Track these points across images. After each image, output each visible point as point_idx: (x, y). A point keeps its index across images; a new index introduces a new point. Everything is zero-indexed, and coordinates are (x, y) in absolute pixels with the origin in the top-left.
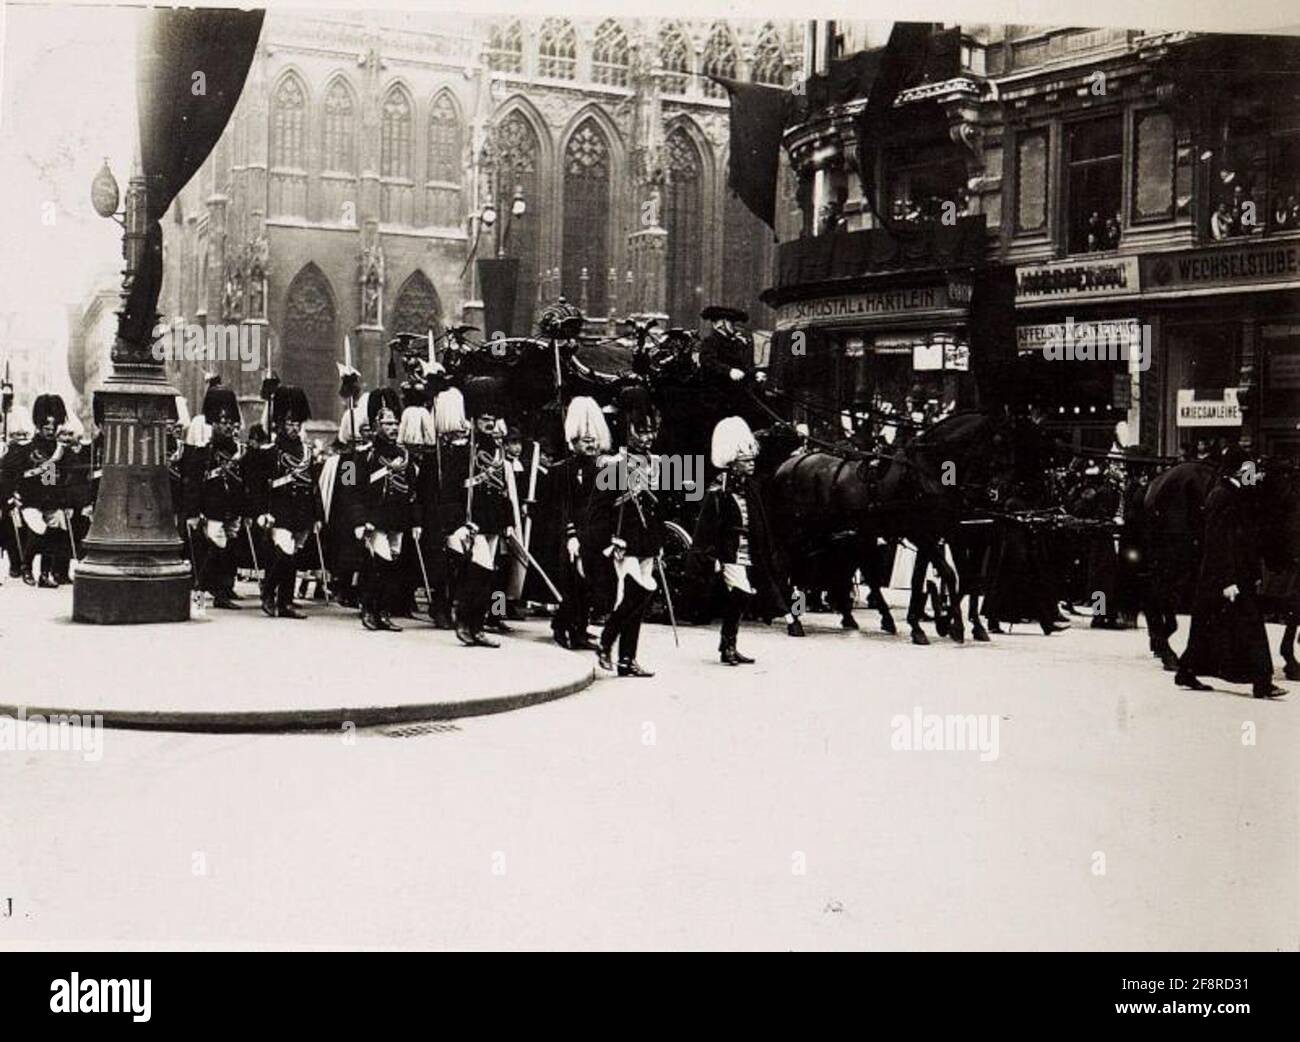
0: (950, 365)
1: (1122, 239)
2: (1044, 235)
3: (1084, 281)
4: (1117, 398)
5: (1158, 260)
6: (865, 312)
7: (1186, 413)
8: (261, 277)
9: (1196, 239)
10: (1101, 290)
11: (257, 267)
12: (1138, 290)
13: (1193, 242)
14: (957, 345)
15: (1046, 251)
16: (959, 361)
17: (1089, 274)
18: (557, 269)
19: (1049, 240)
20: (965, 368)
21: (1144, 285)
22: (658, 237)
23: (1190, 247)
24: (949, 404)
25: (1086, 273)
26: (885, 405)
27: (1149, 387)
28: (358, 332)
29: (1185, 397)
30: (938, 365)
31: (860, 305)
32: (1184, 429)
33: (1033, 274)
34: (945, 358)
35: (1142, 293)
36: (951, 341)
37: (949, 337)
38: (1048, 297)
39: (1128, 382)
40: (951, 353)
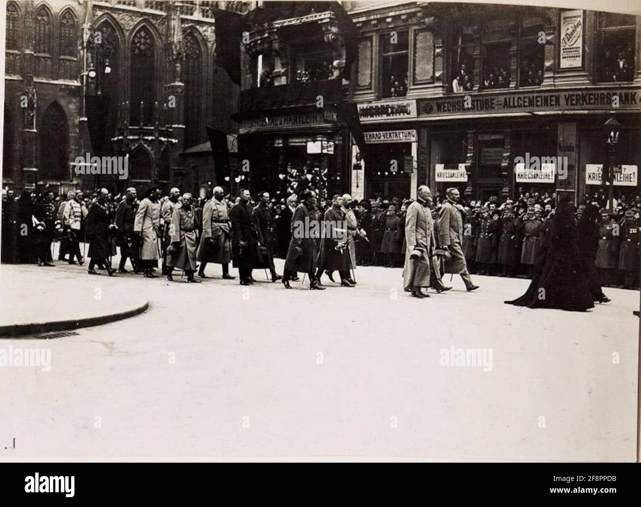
0: (325, 151)
1: (408, 92)
2: (370, 89)
3: (390, 111)
4: (406, 168)
5: (426, 102)
6: (283, 125)
7: (440, 175)
9: (445, 92)
10: (398, 116)
12: (416, 116)
13: (443, 94)
14: (328, 142)
15: (372, 97)
16: (329, 149)
17: (392, 108)
18: (128, 102)
19: (373, 91)
20: (332, 153)
21: (419, 114)
22: (180, 86)
23: (441, 96)
24: (325, 170)
25: (391, 108)
26: (293, 170)
27: (422, 163)
28: (24, 132)
29: (439, 168)
30: (319, 151)
31: (281, 121)
32: (439, 183)
33: (365, 108)
34: (322, 148)
35: (418, 117)
36: (325, 139)
37: (324, 138)
38: (372, 119)
39: (411, 160)
40: (325, 145)
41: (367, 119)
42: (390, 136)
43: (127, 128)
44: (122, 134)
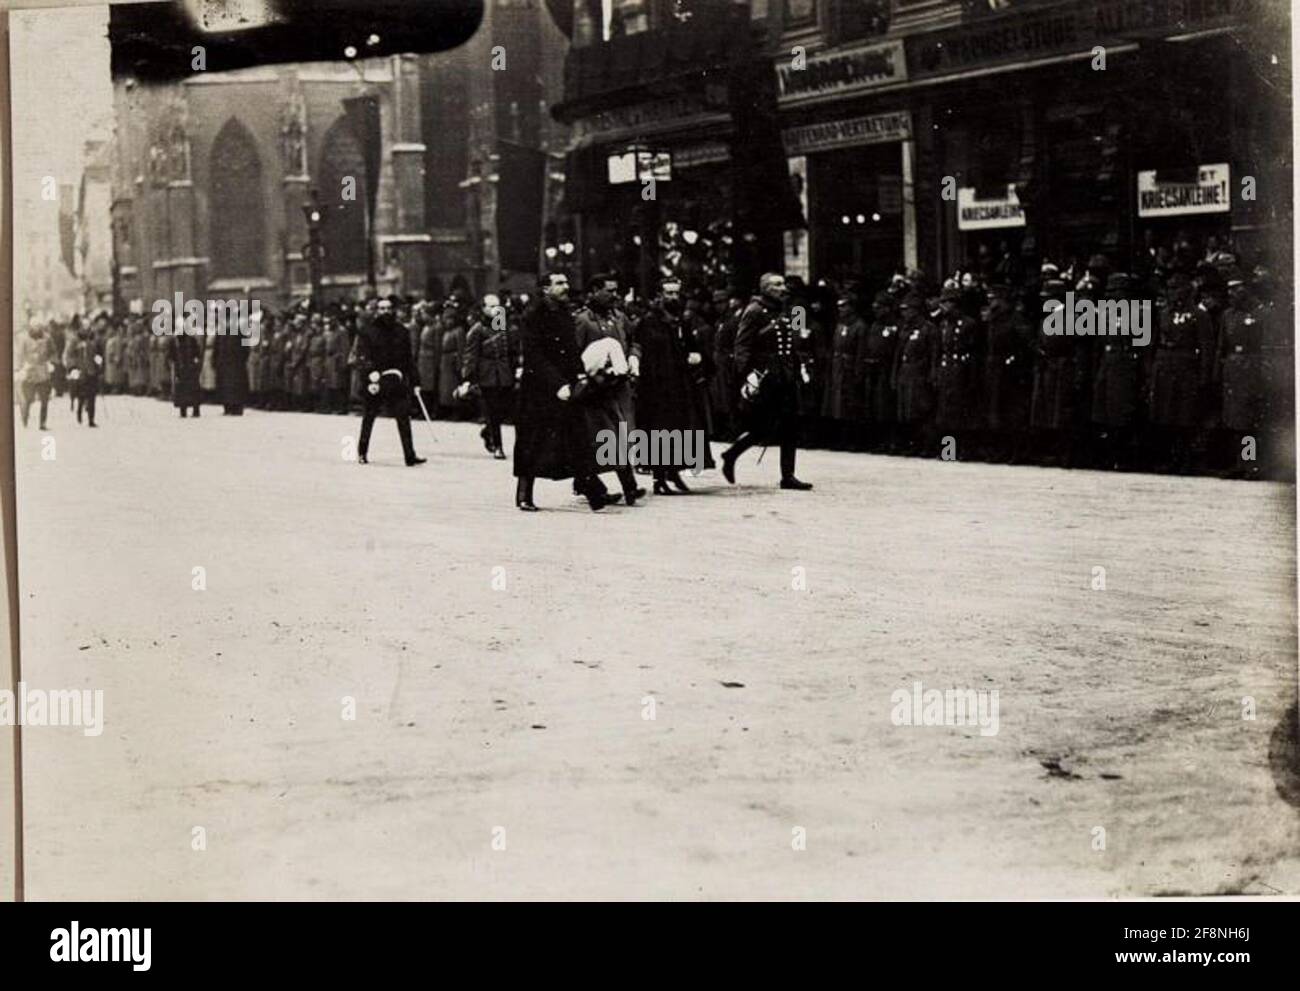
0: (647, 176)
1: (891, 21)
3: (850, 72)
5: (924, 43)
7: (968, 215)
8: (183, 137)
9: (966, 12)
10: (868, 81)
11: (177, 128)
12: (906, 78)
14: (654, 152)
16: (658, 170)
17: (855, 63)
18: (487, 106)
19: (818, 28)
20: (668, 178)
21: (911, 71)
25: (852, 63)
27: (923, 188)
28: (286, 184)
29: (966, 197)
30: (631, 177)
32: (968, 234)
34: (639, 168)
35: (910, 81)
36: (647, 148)
37: (644, 144)
38: (816, 93)
39: (901, 184)
40: (646, 162)
41: (804, 95)
42: (856, 129)
43: (487, 159)
44: (477, 172)
